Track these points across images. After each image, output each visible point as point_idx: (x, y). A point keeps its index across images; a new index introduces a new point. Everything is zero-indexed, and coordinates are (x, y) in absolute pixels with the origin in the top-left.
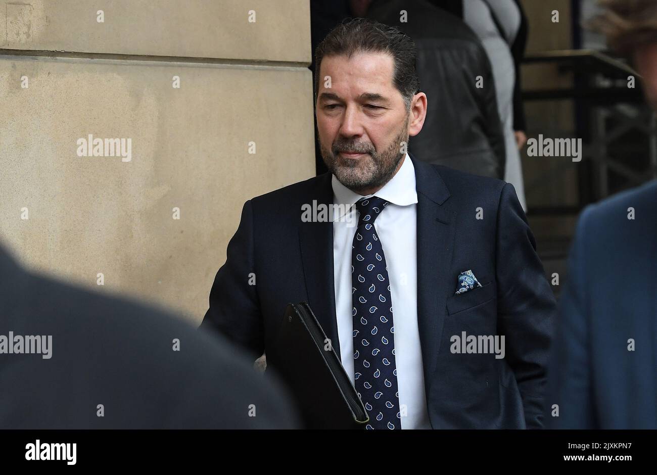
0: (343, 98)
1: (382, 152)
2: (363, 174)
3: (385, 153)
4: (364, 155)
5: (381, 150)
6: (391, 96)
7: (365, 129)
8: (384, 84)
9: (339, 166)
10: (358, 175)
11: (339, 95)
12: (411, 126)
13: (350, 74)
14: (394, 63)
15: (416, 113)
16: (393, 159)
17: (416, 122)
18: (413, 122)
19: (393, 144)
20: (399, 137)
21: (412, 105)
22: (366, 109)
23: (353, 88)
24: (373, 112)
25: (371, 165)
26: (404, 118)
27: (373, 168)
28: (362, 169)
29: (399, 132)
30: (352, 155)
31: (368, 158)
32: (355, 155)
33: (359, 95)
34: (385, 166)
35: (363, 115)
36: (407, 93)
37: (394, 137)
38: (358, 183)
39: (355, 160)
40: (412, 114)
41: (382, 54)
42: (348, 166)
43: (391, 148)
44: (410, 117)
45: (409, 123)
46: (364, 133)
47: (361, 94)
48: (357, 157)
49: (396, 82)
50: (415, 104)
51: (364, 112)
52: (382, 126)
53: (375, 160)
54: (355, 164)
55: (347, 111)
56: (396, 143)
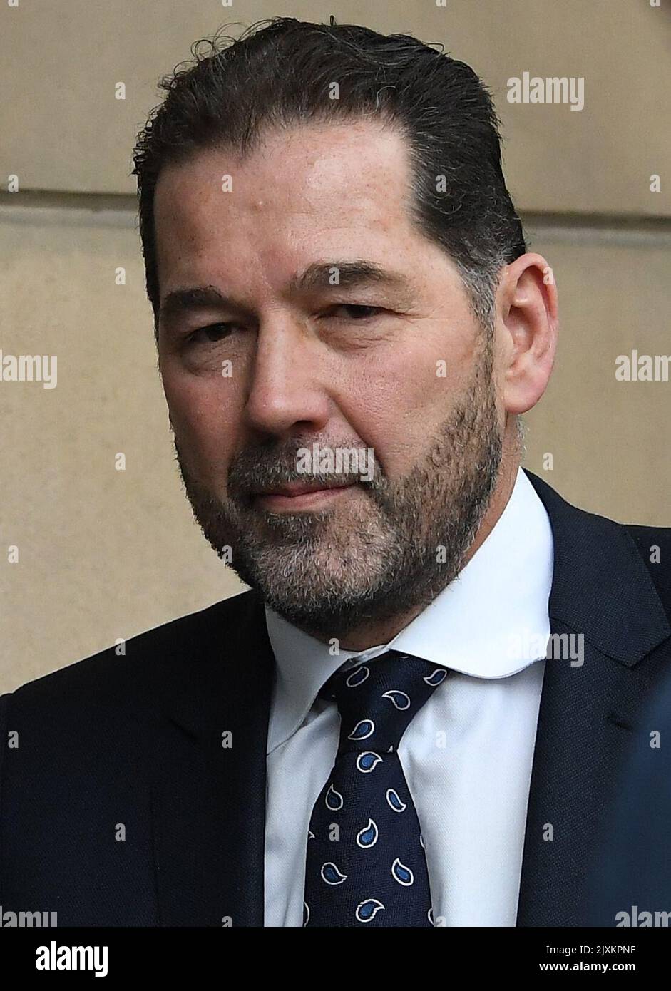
0: (240, 296)
1: (407, 475)
2: (347, 562)
3: (418, 478)
4: (342, 494)
5: (400, 469)
6: (414, 268)
7: (334, 398)
8: (381, 226)
9: (261, 546)
10: (330, 567)
11: (225, 291)
12: (509, 379)
13: (254, 208)
14: (412, 151)
15: (521, 333)
16: (450, 499)
17: (527, 360)
18: (514, 365)
19: (442, 441)
20: (462, 418)
21: (499, 300)
22: (330, 325)
23: (271, 255)
24: (355, 330)
25: (372, 527)
26: (474, 343)
27: (382, 538)
28: (342, 546)
29: (462, 399)
30: (299, 499)
31: (359, 503)
32: (309, 498)
33: (295, 277)
34: (425, 528)
35: (320, 348)
36: (475, 254)
37: (445, 417)
38: (334, 598)
39: (310, 514)
40: (507, 337)
41: (362, 124)
42: (292, 541)
43: (436, 458)
44: (496, 345)
45: (497, 364)
46: (331, 414)
47: (301, 271)
48: (318, 503)
49: (428, 218)
50: (509, 295)
51: (324, 336)
52: (394, 377)
53: (385, 505)
54: (313, 529)
55: (260, 342)
56: (452, 437)
